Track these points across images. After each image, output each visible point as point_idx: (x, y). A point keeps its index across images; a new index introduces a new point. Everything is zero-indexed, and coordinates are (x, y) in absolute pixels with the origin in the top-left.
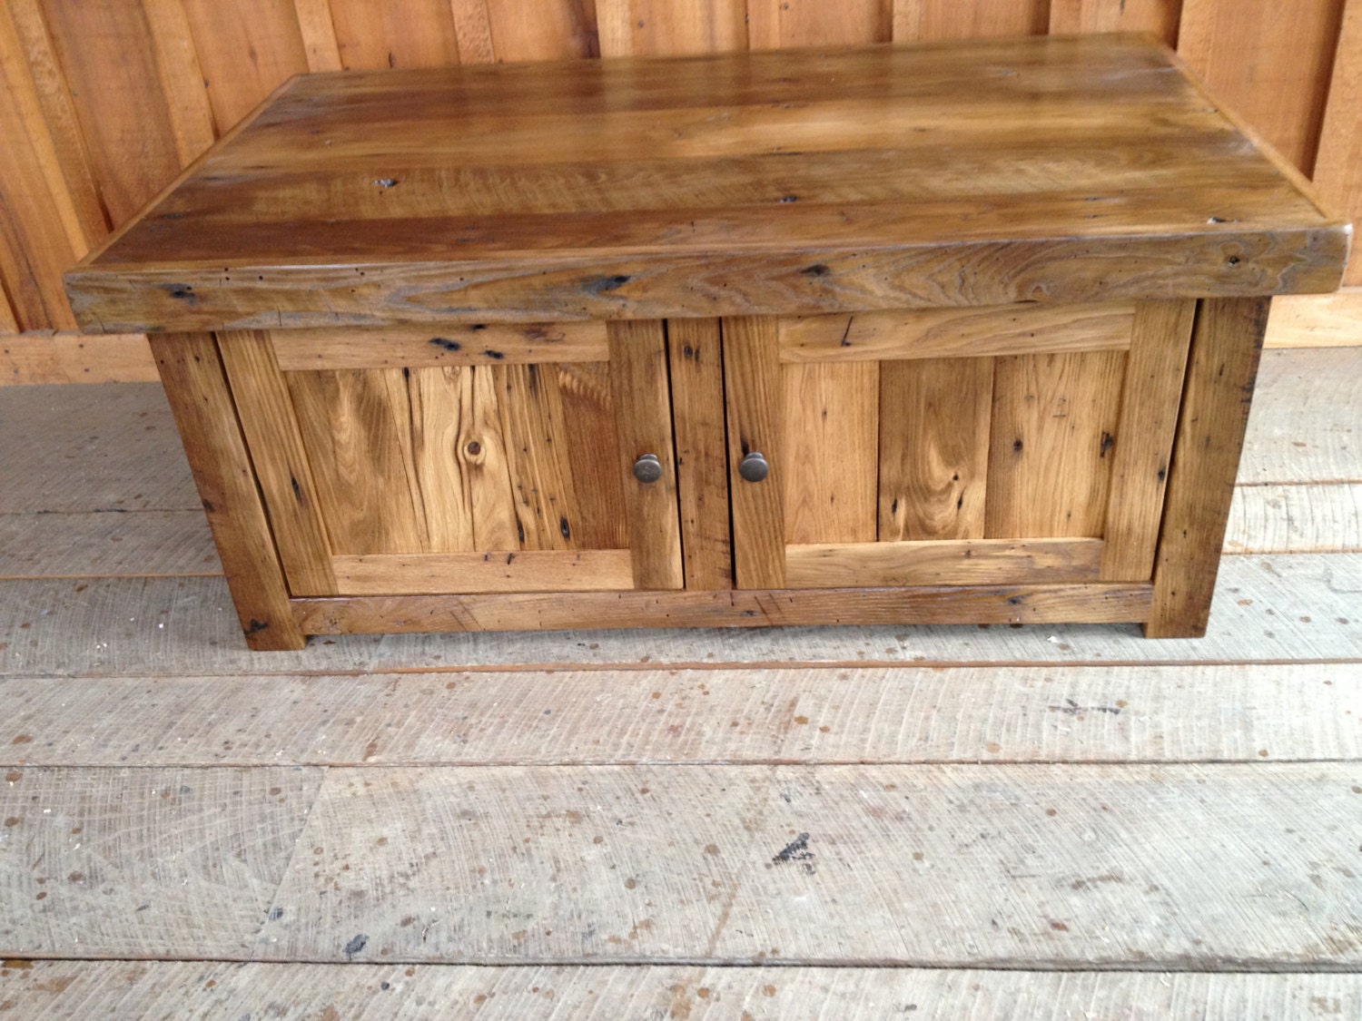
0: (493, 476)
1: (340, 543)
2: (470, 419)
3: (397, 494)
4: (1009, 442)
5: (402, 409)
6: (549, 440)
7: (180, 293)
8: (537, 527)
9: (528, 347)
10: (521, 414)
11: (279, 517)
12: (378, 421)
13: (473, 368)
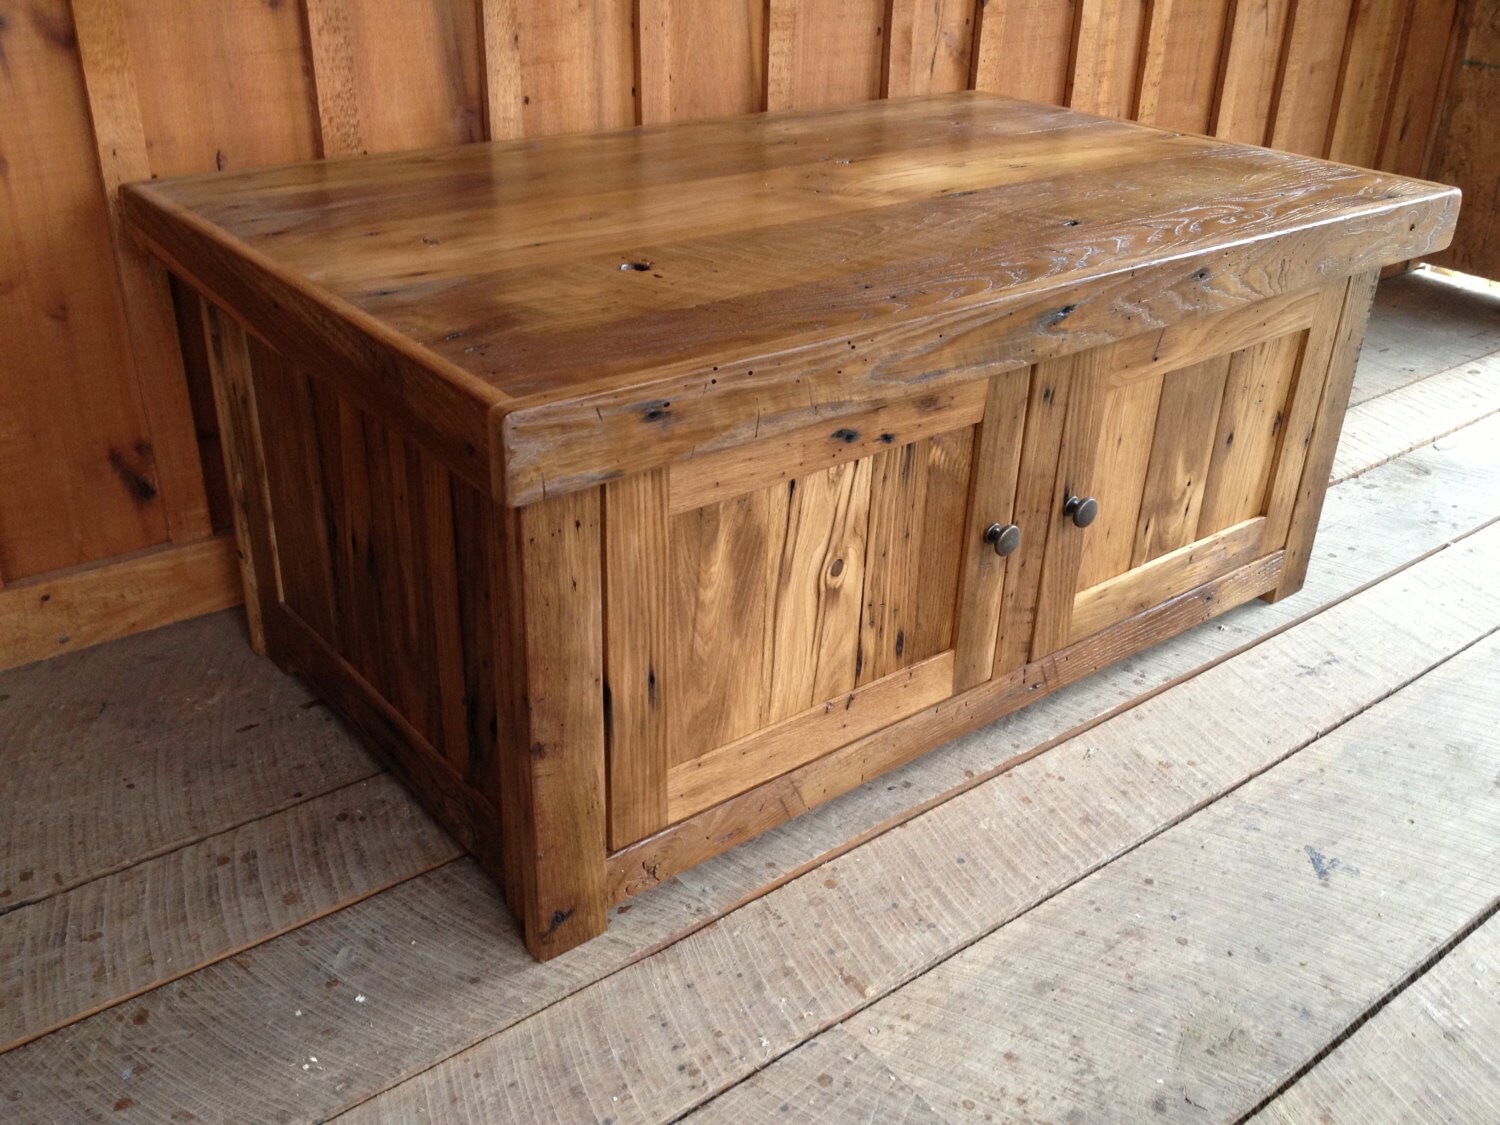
0: (847, 597)
1: (674, 751)
2: (841, 530)
3: (749, 657)
4: (1226, 437)
5: (778, 536)
6: (907, 535)
7: (655, 414)
8: (876, 651)
9: (918, 422)
10: (889, 509)
11: (623, 735)
12: (751, 558)
13: (857, 462)
